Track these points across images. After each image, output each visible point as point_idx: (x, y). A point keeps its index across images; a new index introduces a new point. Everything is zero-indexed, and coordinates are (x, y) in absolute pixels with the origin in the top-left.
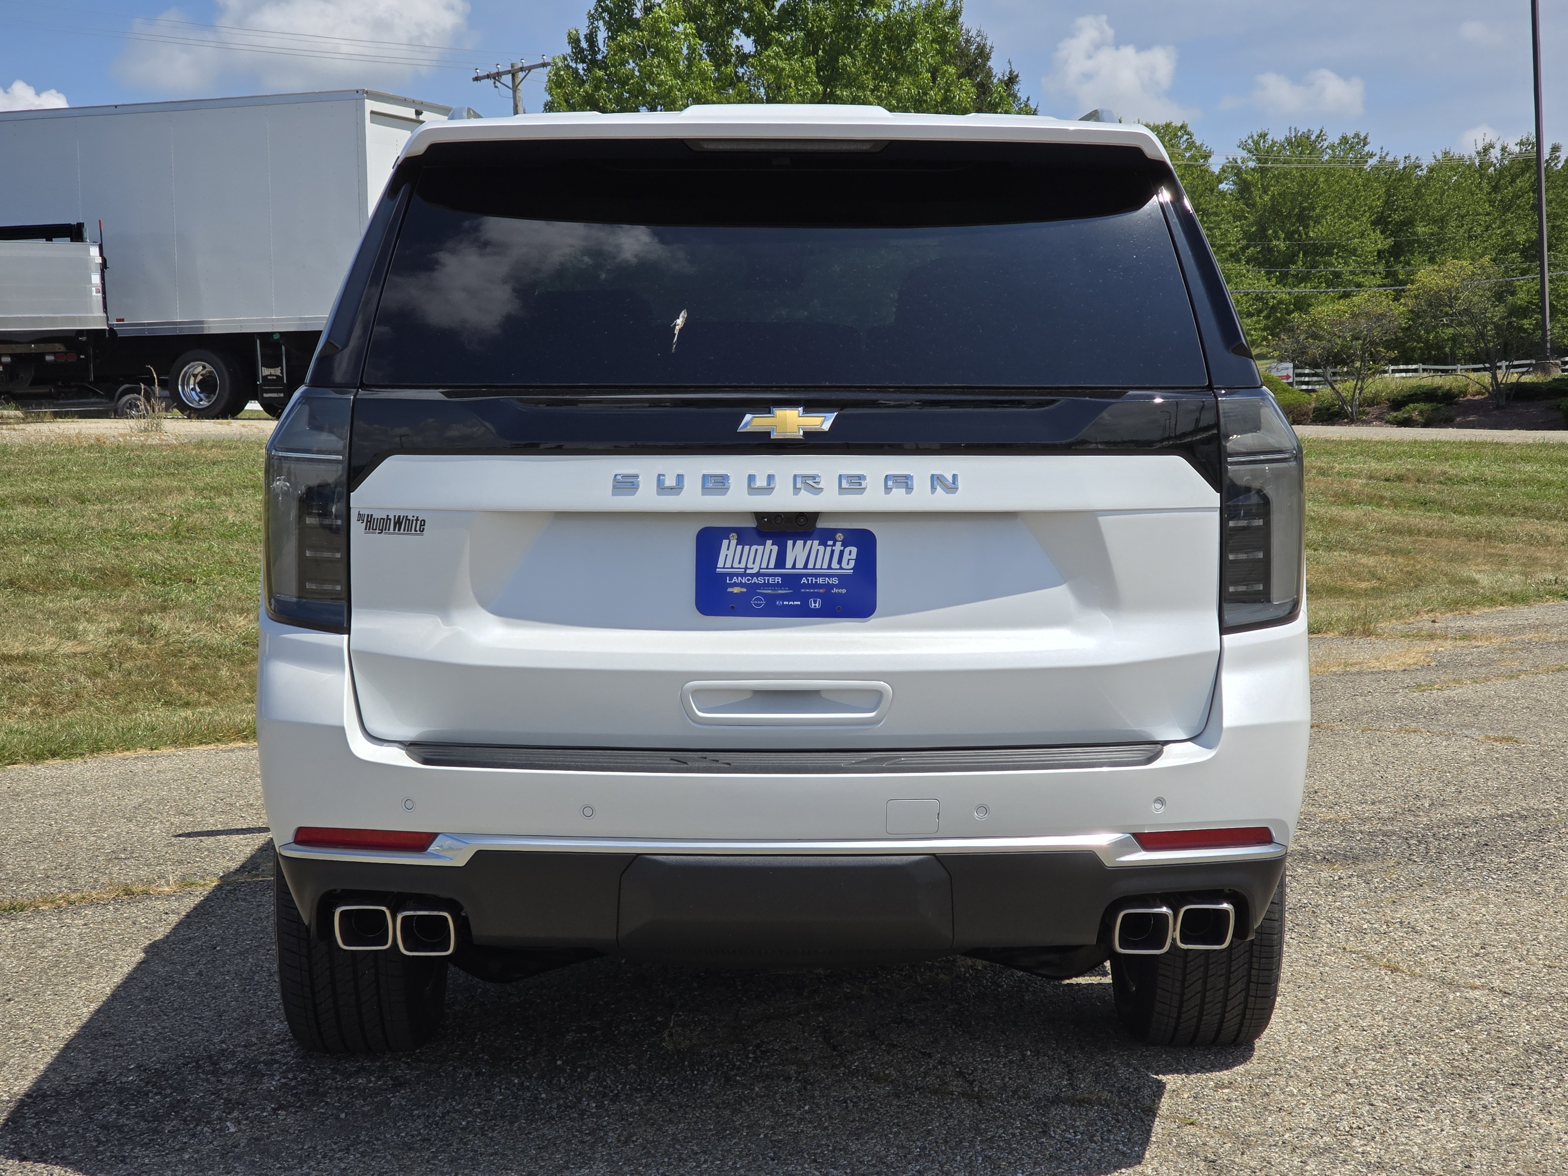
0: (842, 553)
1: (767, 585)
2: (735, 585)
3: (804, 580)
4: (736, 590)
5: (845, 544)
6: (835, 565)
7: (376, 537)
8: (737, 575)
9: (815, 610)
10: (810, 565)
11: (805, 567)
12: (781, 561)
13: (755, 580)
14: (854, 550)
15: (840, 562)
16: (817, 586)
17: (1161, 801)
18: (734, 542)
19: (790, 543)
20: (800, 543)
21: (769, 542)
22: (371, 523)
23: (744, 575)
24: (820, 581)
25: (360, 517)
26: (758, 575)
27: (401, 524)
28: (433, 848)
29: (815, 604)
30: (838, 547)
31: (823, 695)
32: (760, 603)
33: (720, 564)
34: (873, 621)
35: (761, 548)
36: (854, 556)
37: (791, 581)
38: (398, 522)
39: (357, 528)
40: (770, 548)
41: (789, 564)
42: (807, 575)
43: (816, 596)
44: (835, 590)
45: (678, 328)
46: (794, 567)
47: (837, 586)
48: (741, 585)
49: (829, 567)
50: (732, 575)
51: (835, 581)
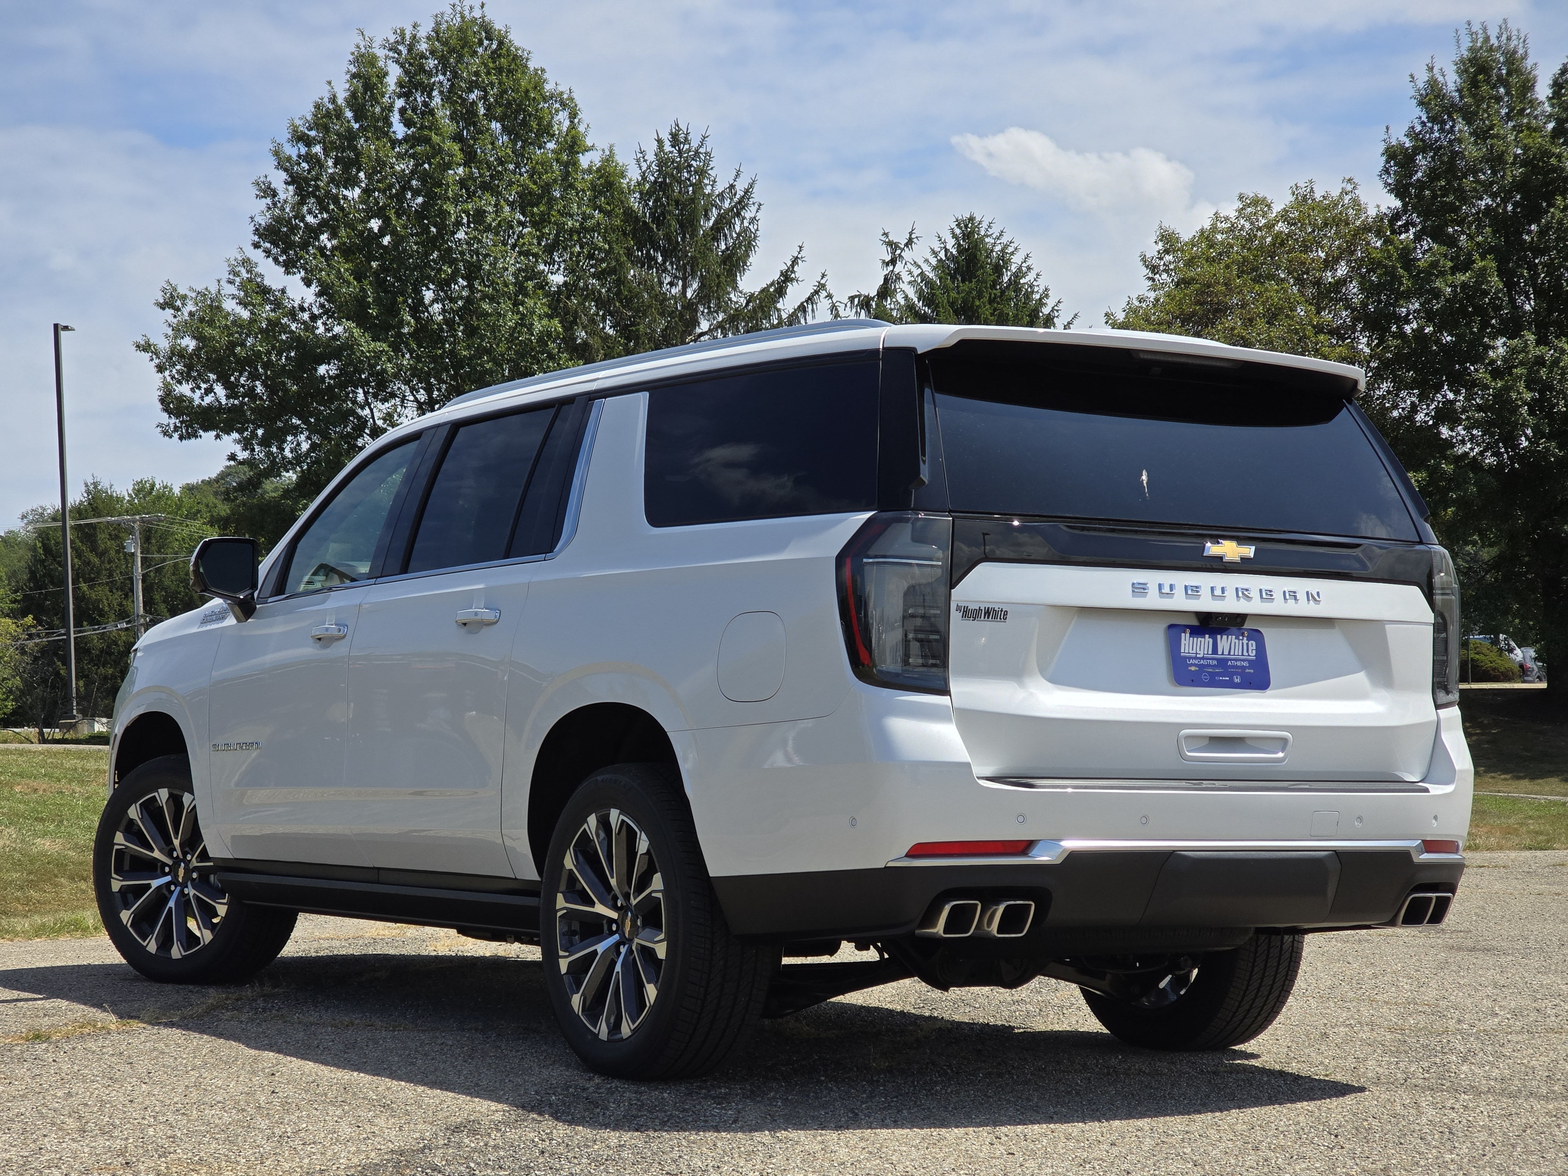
0: (1247, 644)
1: (1209, 666)
2: (1192, 665)
3: (1229, 663)
4: (1193, 668)
5: (1248, 640)
6: (1245, 653)
7: (970, 623)
8: (1193, 658)
9: (1237, 683)
10: (1232, 653)
11: (1229, 654)
12: (1215, 650)
13: (1202, 662)
14: (1254, 643)
15: (1248, 651)
16: (1236, 667)
17: (1435, 818)
18: (1188, 635)
19: (1219, 637)
20: (1225, 637)
21: (1207, 636)
22: (968, 613)
23: (1196, 658)
24: (1238, 663)
25: (958, 608)
26: (1203, 658)
27: (990, 613)
28: (1034, 852)
29: (1237, 680)
30: (1245, 641)
31: (1248, 742)
32: (1205, 678)
33: (1182, 651)
34: (1268, 692)
35: (1203, 640)
36: (1254, 647)
37: (1222, 662)
38: (988, 612)
39: (955, 616)
40: (1207, 640)
41: (1220, 652)
42: (1231, 660)
43: (1237, 674)
44: (1247, 671)
45: (1145, 482)
46: (1223, 654)
47: (1249, 668)
48: (1195, 665)
49: (1243, 655)
50: (1190, 658)
51: (1245, 664)
